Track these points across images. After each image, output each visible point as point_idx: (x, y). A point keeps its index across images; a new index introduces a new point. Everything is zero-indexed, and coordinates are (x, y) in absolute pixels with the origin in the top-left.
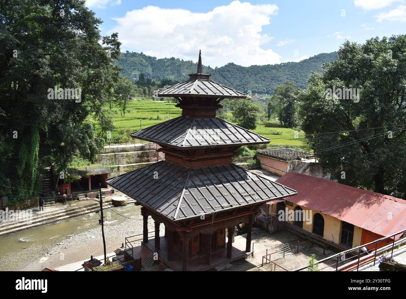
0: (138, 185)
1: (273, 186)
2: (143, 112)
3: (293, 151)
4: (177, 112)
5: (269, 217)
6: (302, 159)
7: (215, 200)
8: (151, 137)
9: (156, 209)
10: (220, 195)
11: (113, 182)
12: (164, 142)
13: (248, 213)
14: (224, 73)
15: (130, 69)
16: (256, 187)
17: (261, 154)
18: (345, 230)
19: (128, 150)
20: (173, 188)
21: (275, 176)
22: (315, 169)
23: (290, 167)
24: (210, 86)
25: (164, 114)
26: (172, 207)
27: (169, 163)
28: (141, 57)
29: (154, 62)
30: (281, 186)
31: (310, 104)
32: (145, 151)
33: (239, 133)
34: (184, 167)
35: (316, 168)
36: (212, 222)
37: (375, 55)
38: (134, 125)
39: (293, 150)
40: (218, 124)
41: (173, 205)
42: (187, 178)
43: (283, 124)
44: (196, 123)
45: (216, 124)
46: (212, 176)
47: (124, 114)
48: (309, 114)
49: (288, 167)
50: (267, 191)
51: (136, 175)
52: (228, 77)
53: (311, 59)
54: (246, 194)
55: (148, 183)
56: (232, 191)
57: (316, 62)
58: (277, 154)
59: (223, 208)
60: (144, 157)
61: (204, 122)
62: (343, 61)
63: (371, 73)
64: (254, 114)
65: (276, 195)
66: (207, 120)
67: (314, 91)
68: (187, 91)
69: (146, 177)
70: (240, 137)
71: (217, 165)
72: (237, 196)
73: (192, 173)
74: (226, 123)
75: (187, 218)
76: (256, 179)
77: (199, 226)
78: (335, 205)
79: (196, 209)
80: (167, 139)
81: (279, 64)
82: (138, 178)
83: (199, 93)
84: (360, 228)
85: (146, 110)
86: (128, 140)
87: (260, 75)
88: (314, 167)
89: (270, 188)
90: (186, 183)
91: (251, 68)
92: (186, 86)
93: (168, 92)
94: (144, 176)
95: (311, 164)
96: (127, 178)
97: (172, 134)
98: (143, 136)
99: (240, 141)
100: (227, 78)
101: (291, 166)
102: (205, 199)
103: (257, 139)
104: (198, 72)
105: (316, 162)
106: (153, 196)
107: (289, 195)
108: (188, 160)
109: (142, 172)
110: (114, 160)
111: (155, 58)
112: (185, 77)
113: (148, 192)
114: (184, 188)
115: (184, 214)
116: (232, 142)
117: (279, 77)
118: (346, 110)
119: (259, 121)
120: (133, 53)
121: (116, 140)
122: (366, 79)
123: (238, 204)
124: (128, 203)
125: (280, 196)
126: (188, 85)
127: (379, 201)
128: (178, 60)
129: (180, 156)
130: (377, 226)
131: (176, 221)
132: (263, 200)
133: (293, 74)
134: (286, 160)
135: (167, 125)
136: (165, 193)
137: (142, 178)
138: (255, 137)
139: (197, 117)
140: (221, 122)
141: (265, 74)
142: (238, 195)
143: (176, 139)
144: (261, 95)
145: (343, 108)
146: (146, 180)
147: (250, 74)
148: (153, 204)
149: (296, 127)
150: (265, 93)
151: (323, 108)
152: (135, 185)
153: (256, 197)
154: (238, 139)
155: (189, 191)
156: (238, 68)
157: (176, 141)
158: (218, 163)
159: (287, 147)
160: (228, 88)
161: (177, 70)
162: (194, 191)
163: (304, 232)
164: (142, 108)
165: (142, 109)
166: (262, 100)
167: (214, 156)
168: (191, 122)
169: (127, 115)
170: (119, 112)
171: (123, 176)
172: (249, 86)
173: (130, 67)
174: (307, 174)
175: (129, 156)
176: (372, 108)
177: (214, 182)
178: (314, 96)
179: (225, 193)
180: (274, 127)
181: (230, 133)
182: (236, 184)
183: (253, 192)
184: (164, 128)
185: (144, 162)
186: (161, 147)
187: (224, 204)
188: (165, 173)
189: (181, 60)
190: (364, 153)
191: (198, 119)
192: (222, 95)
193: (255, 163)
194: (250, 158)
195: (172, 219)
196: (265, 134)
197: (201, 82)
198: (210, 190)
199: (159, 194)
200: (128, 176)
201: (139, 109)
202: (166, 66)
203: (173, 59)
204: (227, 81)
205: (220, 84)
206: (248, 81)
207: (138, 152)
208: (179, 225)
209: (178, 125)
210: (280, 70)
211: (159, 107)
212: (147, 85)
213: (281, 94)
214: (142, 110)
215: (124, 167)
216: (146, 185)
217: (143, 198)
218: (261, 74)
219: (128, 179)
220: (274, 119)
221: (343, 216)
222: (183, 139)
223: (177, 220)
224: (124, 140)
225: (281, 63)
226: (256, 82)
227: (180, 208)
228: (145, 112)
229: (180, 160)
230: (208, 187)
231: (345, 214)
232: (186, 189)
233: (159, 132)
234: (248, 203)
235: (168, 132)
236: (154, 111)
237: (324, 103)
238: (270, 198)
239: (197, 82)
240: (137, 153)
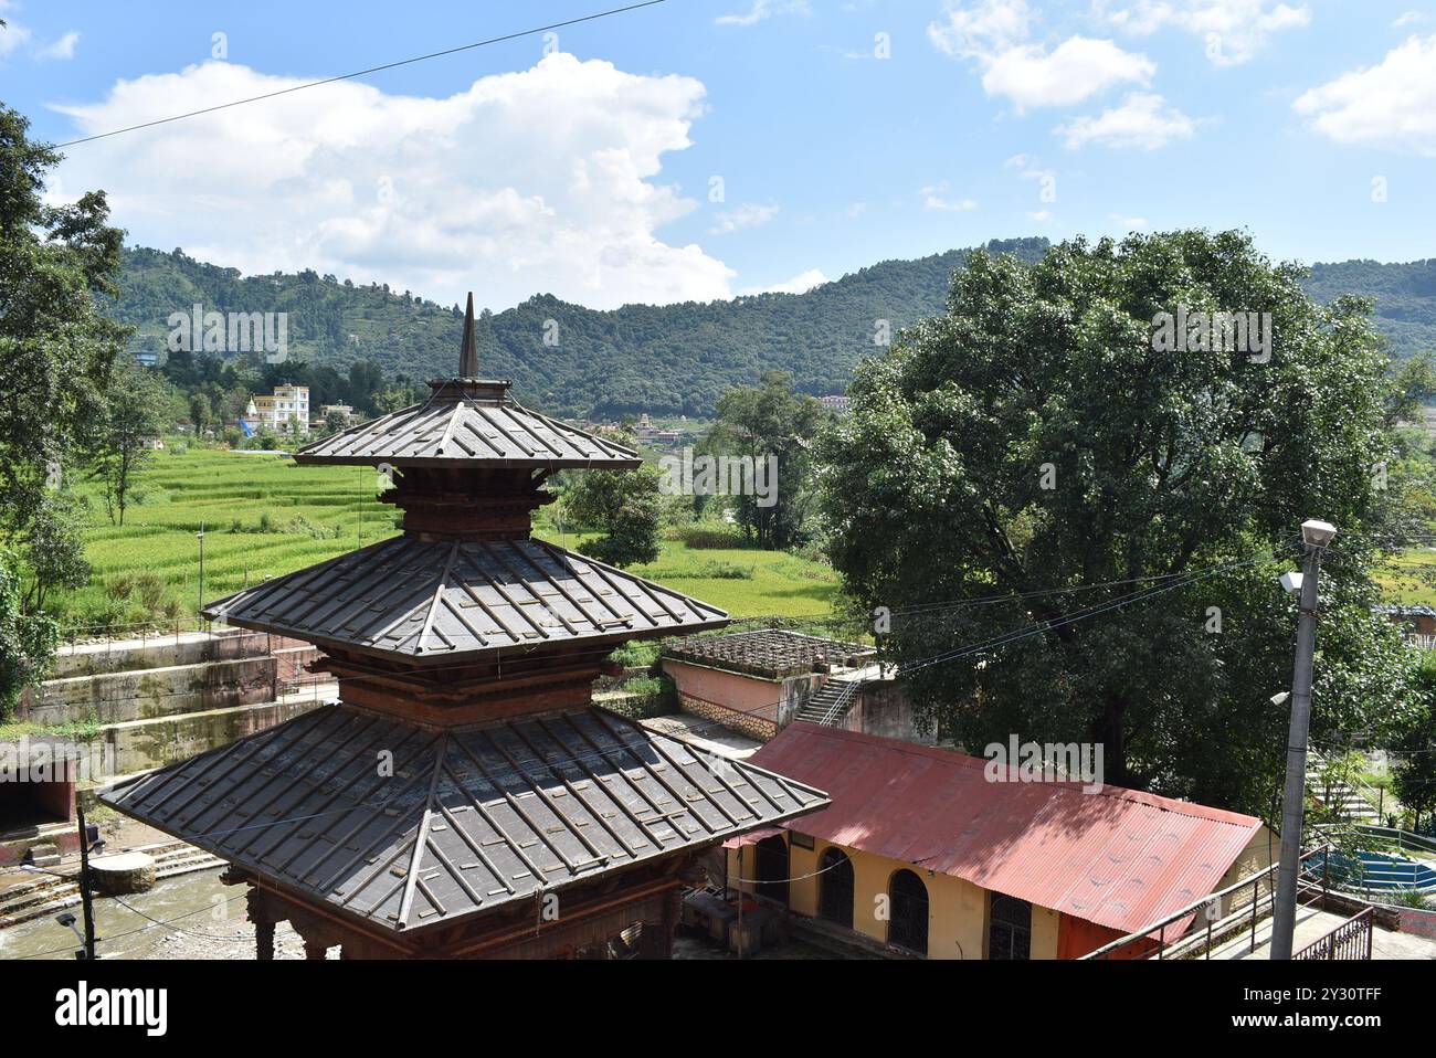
0: (242, 804)
1: (745, 782)
2: (196, 497)
3: (799, 641)
4: (337, 497)
5: (728, 897)
6: (834, 669)
7: (545, 846)
8: (292, 617)
9: (322, 892)
10: (560, 825)
11: (131, 797)
12: (344, 636)
13: (658, 885)
14: (517, 336)
15: (126, 318)
16: (684, 790)
17: (680, 655)
18: (1000, 921)
19: (151, 661)
20: (383, 811)
21: (734, 738)
22: (880, 706)
23: (791, 700)
24: (510, 426)
25: (285, 504)
26: (388, 882)
27: (357, 714)
28: (176, 267)
29: (230, 290)
30: (774, 778)
31: (860, 474)
32: (223, 662)
33: (620, 592)
34: (418, 729)
35: (885, 700)
36: (539, 926)
37: (1075, 301)
38: (166, 555)
39: (797, 637)
40: (541, 564)
41: (392, 872)
42: (433, 767)
43: (755, 534)
44: (460, 562)
45: (532, 565)
46: (524, 758)
47: (122, 509)
48: (860, 510)
49: (784, 704)
50: (726, 801)
51: (228, 765)
52: (534, 352)
53: (847, 281)
54: (654, 816)
55: (281, 795)
56: (604, 807)
57: (865, 293)
58: (739, 654)
59: (573, 871)
60: (218, 684)
61: (489, 557)
62: (969, 323)
63: (1064, 367)
64: (649, 503)
65: (757, 812)
66: (499, 551)
67: (874, 428)
68: (428, 446)
69: (269, 772)
70: (623, 608)
71: (539, 715)
72: (621, 824)
73: (452, 748)
74: (570, 559)
75: (446, 917)
76: (682, 758)
77: (485, 944)
78: (964, 836)
79: (478, 883)
80: (356, 626)
81: (730, 299)
82: (238, 776)
83: (473, 454)
84: (1051, 912)
85: (209, 492)
86: (149, 619)
87: (656, 342)
88: (877, 699)
89: (735, 790)
90: (433, 784)
91: (623, 317)
92: (419, 426)
93: (353, 447)
94: (261, 768)
95: (867, 688)
96: (192, 782)
97: (373, 605)
98: (259, 615)
99: (624, 624)
100: (527, 354)
101: (792, 696)
102: (507, 842)
103: (684, 614)
104: (464, 374)
105: (882, 676)
106: (306, 842)
107: (802, 809)
108: (435, 703)
109: (252, 756)
110: (91, 706)
111: (233, 272)
112: (361, 350)
113: (284, 827)
114: (429, 805)
115: (434, 905)
116: (598, 627)
117: (731, 350)
118: (984, 495)
119: (665, 530)
120: (140, 251)
121: (99, 620)
122: (1050, 388)
123: (625, 853)
124: (158, 879)
125: (770, 815)
126: (428, 421)
127: (1112, 810)
128: (330, 279)
129: (403, 685)
130: (1105, 900)
131: (410, 931)
132: (712, 832)
133: (782, 338)
134: (772, 675)
135: (347, 572)
136: (356, 829)
137: (255, 778)
138: (676, 606)
139: (464, 539)
140: (551, 554)
141: (677, 337)
142: (624, 822)
143: (391, 627)
144: (662, 421)
145: (974, 490)
146: (269, 783)
147: (619, 337)
148: (311, 873)
149: (801, 546)
150: (679, 413)
151: (906, 491)
152: (226, 806)
153: (687, 824)
154: (617, 616)
155: (445, 816)
156: (573, 317)
157: (391, 634)
158: (545, 708)
159: (774, 624)
160: (574, 431)
161: (328, 321)
162: (464, 815)
163: (859, 944)
164: (188, 481)
165: (191, 487)
166: (668, 439)
167: (528, 681)
168: (442, 557)
169: (134, 513)
170: (98, 503)
171: (174, 773)
172: (615, 385)
173: (128, 306)
174: (851, 729)
175: (154, 685)
176: (1071, 489)
177: (535, 777)
178: (874, 449)
179: (578, 817)
180: (719, 549)
181: (587, 595)
182: (613, 781)
183: (678, 809)
184: (339, 585)
185: (219, 706)
186: (324, 655)
187: (575, 859)
188: (345, 754)
189: (341, 282)
190: (1052, 644)
191: (465, 547)
192: (554, 457)
193: (658, 690)
194: (637, 674)
195: (391, 925)
196: (690, 576)
197: (476, 409)
198: (523, 810)
199: (330, 834)
200: (196, 771)
201: (179, 486)
202: (280, 304)
203: (309, 277)
204: (531, 365)
205: (544, 418)
206: (610, 367)
207: (191, 666)
208: (411, 949)
209: (395, 572)
210: (732, 325)
211: (265, 478)
212: (205, 385)
213: (743, 421)
214: (194, 492)
215: (136, 732)
216: (274, 801)
217: (267, 854)
218: (660, 338)
219: (196, 783)
220: (716, 516)
221: (993, 875)
222: (420, 625)
223: (411, 927)
224: (132, 620)
225: (738, 298)
226: (643, 371)
227: (418, 884)
228: (205, 497)
229: (402, 701)
230: (513, 798)
231: (1000, 865)
232: (432, 812)
233: (320, 597)
234: (661, 848)
235: (357, 598)
236: (242, 495)
237: (908, 471)
238: (736, 825)
239: (462, 412)
240: (189, 671)
